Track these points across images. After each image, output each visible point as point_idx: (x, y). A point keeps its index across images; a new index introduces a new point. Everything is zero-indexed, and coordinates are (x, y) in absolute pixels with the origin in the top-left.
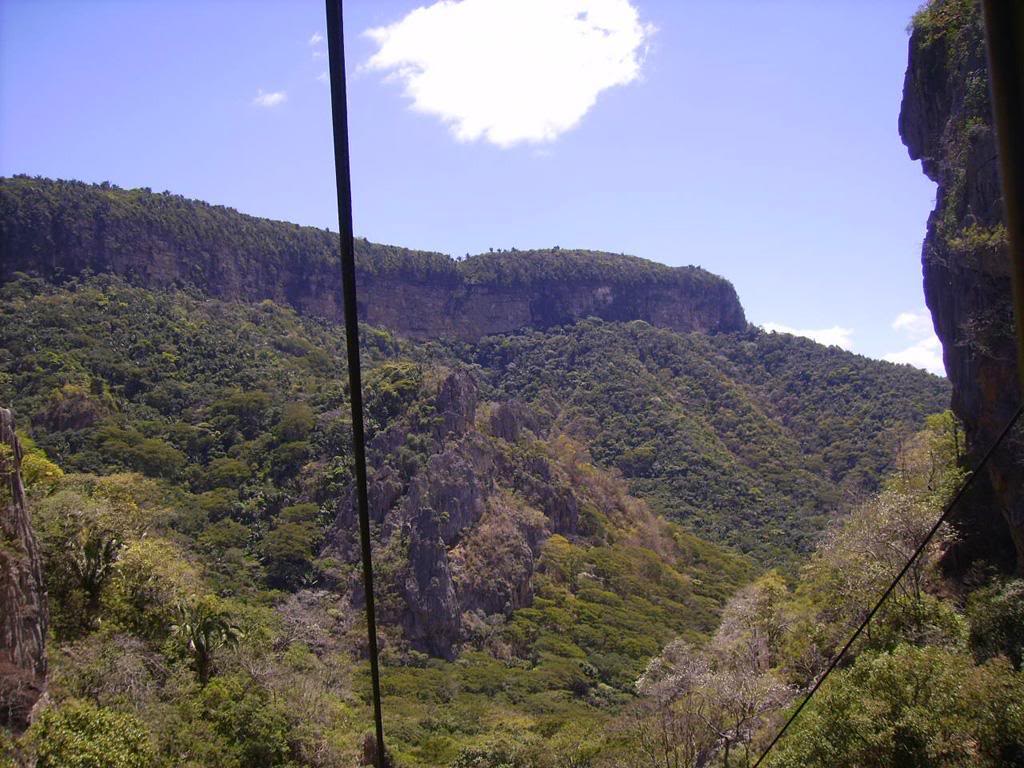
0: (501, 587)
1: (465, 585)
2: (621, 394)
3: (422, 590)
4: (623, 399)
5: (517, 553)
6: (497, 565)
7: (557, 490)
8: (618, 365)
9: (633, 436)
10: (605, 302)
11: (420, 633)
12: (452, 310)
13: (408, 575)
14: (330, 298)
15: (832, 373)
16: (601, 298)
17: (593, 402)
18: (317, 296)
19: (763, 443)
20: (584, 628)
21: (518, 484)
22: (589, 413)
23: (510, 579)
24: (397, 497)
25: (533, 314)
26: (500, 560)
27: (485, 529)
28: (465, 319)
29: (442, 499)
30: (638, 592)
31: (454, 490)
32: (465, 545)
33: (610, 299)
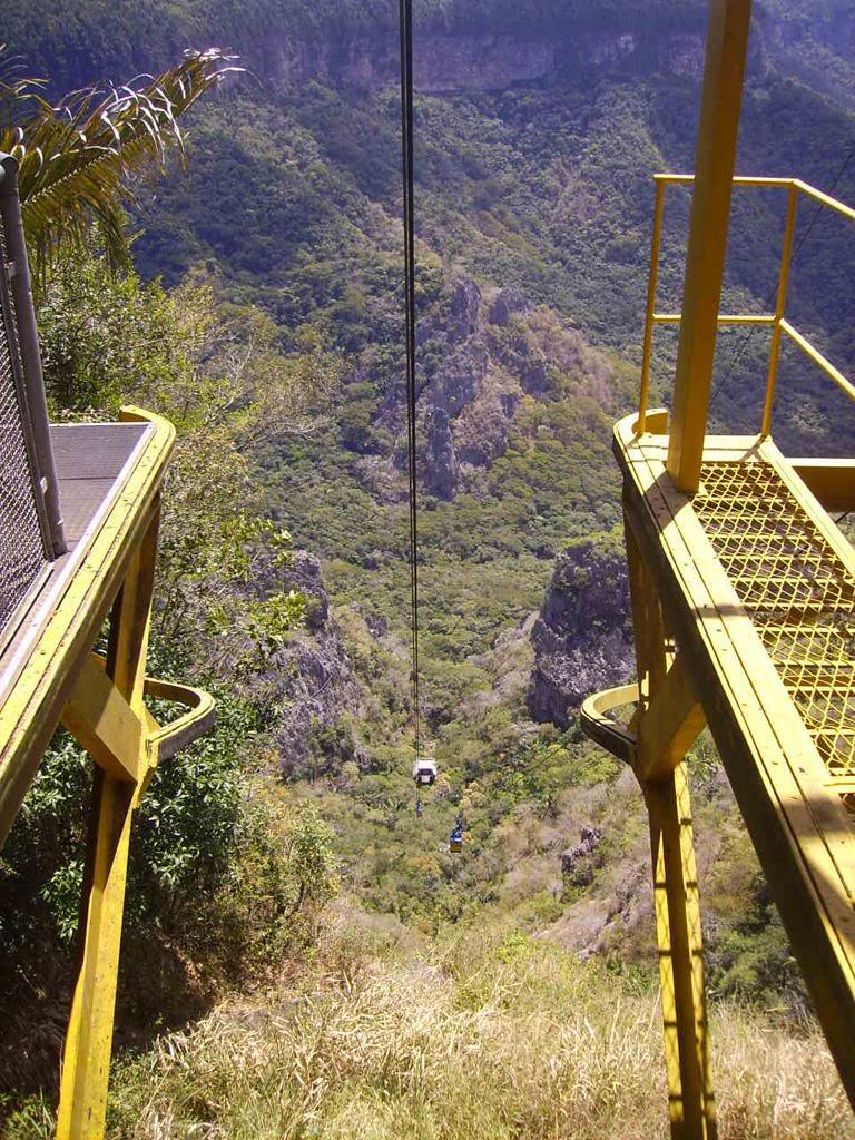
0: (486, 447)
1: (463, 447)
2: (622, 173)
3: (436, 459)
4: (623, 179)
5: (497, 422)
6: (483, 433)
7: (532, 362)
8: (625, 137)
9: (626, 219)
10: (626, 49)
11: (434, 484)
12: (479, 58)
13: (427, 450)
14: (367, 61)
15: (827, 147)
16: (623, 46)
17: (596, 178)
18: (355, 63)
19: (742, 227)
20: (534, 473)
21: (504, 359)
22: (592, 191)
23: (491, 441)
24: (422, 387)
25: (555, 63)
26: (486, 429)
27: (478, 404)
28: (491, 67)
29: (453, 386)
30: (579, 438)
31: (460, 381)
32: (464, 417)
33: (631, 46)
